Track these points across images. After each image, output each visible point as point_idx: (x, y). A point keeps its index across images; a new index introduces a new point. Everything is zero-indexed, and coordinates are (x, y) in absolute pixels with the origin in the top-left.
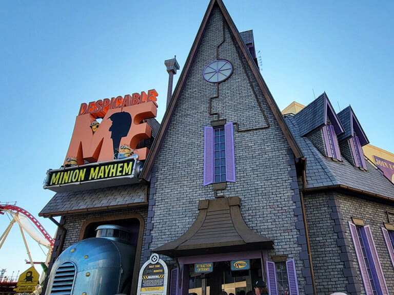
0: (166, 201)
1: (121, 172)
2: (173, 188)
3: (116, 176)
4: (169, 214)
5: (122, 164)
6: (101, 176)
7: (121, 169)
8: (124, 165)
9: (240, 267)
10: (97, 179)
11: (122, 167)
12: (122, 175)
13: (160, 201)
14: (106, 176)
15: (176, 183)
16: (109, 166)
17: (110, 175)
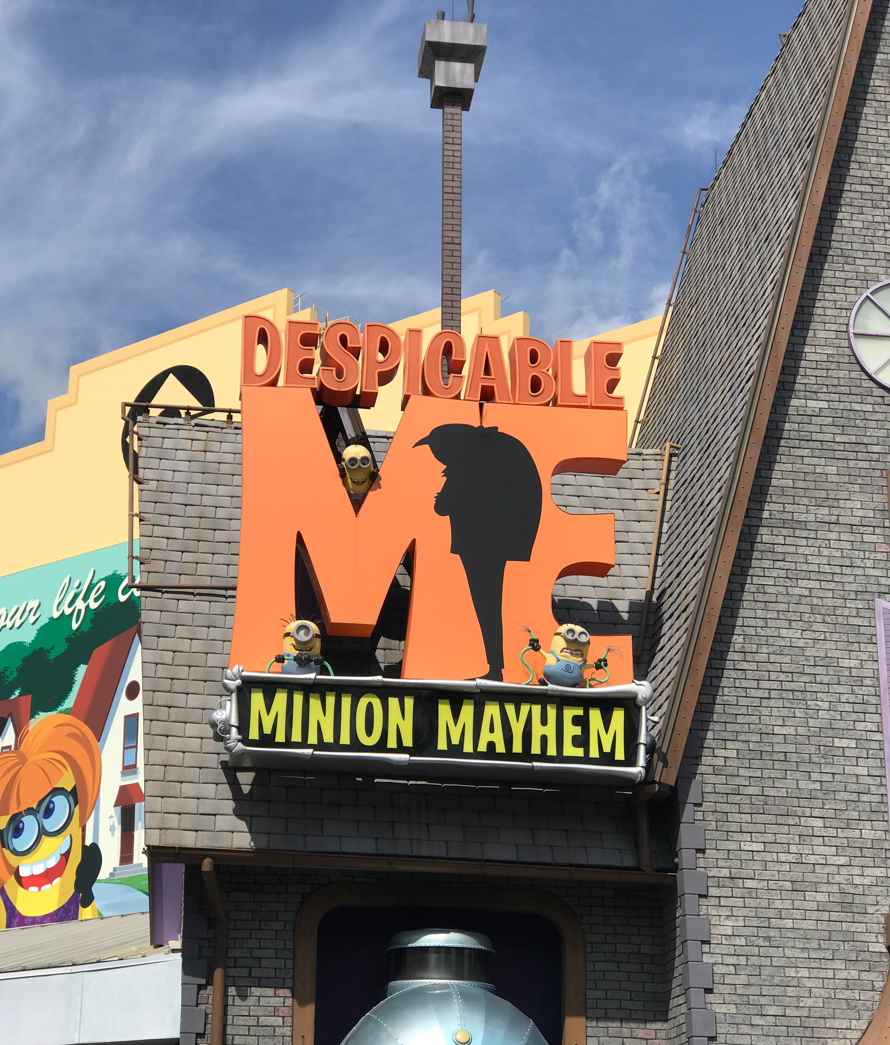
0: (749, 884)
1: (581, 741)
2: (769, 838)
3: (560, 758)
4: (768, 938)
5: (580, 712)
6: (491, 745)
7: (578, 731)
8: (586, 712)
10: (476, 754)
12: (586, 759)
13: (728, 882)
14: (517, 748)
15: (781, 820)
16: (525, 709)
17: (536, 749)
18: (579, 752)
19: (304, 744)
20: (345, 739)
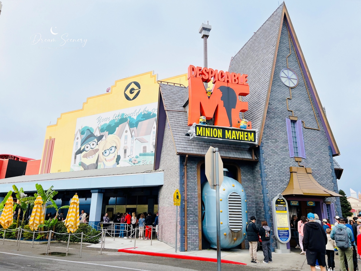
1: (247, 138)
3: (244, 140)
5: (247, 133)
6: (234, 138)
7: (247, 136)
8: (248, 133)
9: (311, 204)
10: (232, 139)
11: (247, 135)
12: (248, 141)
14: (238, 139)
16: (239, 132)
17: (241, 139)
18: (247, 140)
19: (205, 136)
20: (212, 136)
